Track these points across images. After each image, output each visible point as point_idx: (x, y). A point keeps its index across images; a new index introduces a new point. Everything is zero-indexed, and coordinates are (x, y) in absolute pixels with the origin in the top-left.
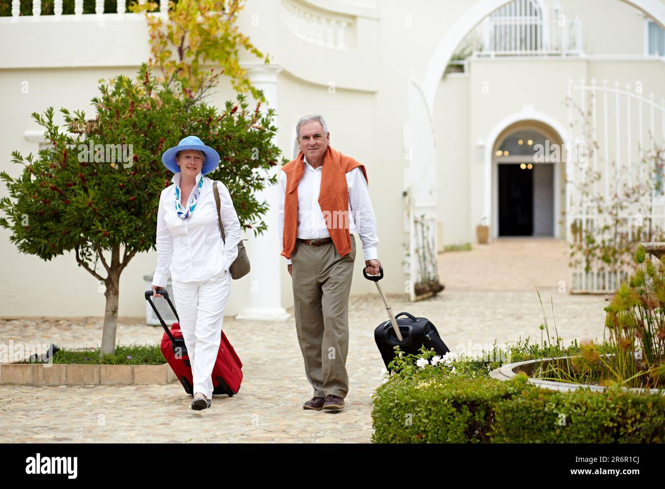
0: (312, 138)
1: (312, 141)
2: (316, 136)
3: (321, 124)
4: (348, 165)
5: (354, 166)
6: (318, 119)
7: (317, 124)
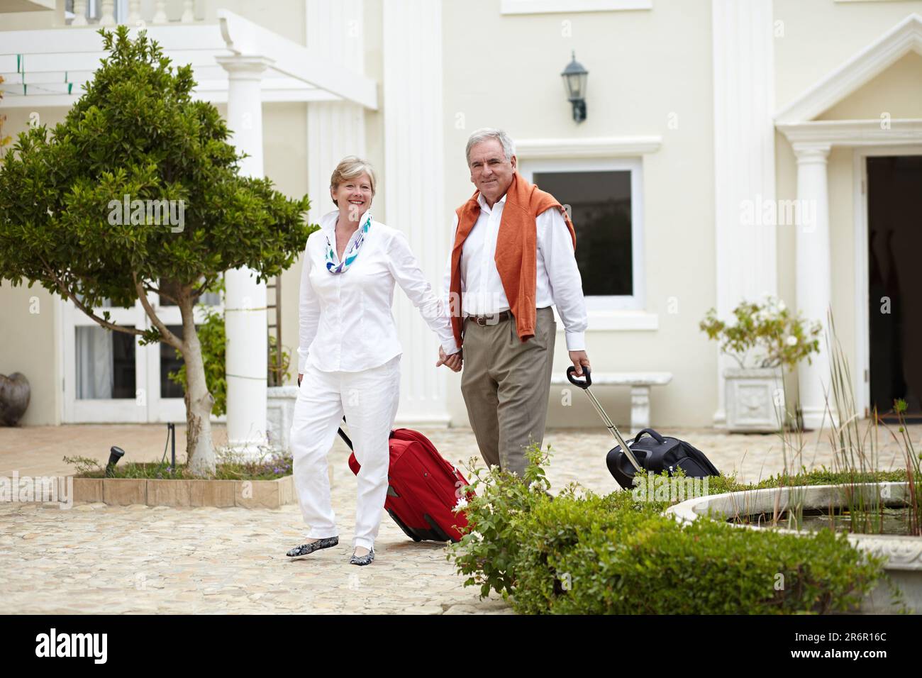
0: (486, 165)
1: (487, 170)
2: (493, 162)
3: (501, 143)
4: (540, 204)
5: (548, 206)
6: (497, 136)
7: (493, 144)
